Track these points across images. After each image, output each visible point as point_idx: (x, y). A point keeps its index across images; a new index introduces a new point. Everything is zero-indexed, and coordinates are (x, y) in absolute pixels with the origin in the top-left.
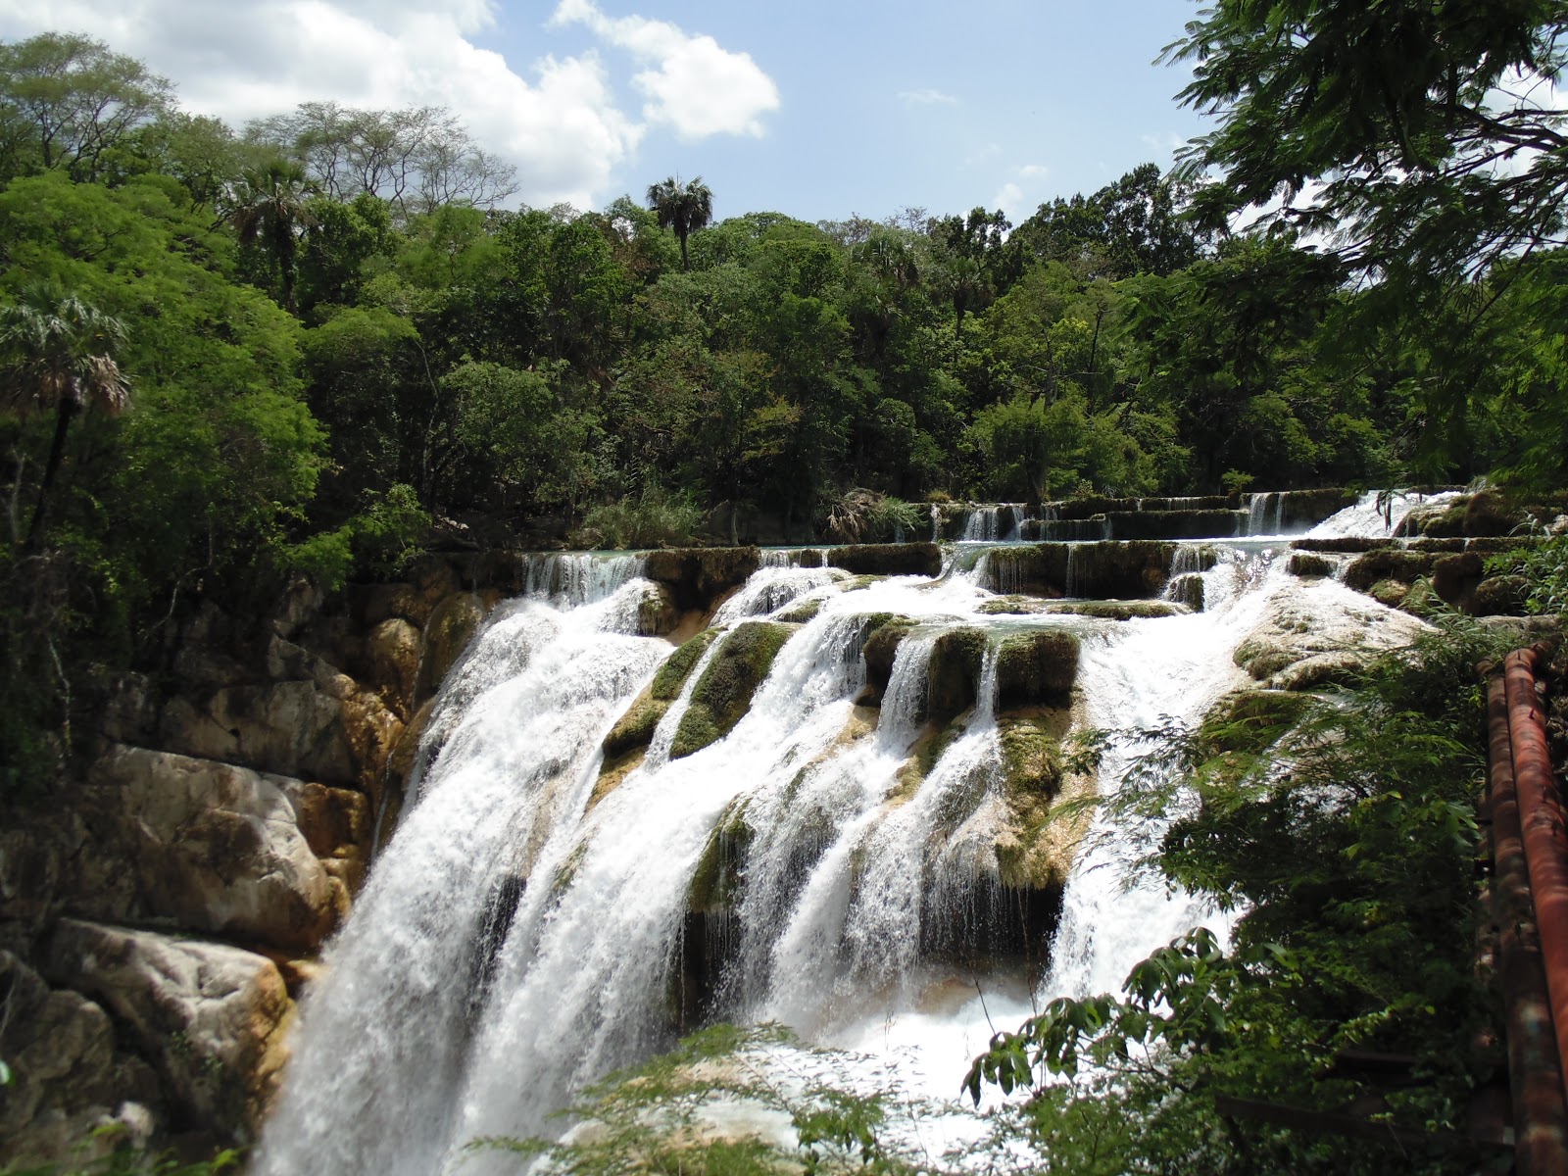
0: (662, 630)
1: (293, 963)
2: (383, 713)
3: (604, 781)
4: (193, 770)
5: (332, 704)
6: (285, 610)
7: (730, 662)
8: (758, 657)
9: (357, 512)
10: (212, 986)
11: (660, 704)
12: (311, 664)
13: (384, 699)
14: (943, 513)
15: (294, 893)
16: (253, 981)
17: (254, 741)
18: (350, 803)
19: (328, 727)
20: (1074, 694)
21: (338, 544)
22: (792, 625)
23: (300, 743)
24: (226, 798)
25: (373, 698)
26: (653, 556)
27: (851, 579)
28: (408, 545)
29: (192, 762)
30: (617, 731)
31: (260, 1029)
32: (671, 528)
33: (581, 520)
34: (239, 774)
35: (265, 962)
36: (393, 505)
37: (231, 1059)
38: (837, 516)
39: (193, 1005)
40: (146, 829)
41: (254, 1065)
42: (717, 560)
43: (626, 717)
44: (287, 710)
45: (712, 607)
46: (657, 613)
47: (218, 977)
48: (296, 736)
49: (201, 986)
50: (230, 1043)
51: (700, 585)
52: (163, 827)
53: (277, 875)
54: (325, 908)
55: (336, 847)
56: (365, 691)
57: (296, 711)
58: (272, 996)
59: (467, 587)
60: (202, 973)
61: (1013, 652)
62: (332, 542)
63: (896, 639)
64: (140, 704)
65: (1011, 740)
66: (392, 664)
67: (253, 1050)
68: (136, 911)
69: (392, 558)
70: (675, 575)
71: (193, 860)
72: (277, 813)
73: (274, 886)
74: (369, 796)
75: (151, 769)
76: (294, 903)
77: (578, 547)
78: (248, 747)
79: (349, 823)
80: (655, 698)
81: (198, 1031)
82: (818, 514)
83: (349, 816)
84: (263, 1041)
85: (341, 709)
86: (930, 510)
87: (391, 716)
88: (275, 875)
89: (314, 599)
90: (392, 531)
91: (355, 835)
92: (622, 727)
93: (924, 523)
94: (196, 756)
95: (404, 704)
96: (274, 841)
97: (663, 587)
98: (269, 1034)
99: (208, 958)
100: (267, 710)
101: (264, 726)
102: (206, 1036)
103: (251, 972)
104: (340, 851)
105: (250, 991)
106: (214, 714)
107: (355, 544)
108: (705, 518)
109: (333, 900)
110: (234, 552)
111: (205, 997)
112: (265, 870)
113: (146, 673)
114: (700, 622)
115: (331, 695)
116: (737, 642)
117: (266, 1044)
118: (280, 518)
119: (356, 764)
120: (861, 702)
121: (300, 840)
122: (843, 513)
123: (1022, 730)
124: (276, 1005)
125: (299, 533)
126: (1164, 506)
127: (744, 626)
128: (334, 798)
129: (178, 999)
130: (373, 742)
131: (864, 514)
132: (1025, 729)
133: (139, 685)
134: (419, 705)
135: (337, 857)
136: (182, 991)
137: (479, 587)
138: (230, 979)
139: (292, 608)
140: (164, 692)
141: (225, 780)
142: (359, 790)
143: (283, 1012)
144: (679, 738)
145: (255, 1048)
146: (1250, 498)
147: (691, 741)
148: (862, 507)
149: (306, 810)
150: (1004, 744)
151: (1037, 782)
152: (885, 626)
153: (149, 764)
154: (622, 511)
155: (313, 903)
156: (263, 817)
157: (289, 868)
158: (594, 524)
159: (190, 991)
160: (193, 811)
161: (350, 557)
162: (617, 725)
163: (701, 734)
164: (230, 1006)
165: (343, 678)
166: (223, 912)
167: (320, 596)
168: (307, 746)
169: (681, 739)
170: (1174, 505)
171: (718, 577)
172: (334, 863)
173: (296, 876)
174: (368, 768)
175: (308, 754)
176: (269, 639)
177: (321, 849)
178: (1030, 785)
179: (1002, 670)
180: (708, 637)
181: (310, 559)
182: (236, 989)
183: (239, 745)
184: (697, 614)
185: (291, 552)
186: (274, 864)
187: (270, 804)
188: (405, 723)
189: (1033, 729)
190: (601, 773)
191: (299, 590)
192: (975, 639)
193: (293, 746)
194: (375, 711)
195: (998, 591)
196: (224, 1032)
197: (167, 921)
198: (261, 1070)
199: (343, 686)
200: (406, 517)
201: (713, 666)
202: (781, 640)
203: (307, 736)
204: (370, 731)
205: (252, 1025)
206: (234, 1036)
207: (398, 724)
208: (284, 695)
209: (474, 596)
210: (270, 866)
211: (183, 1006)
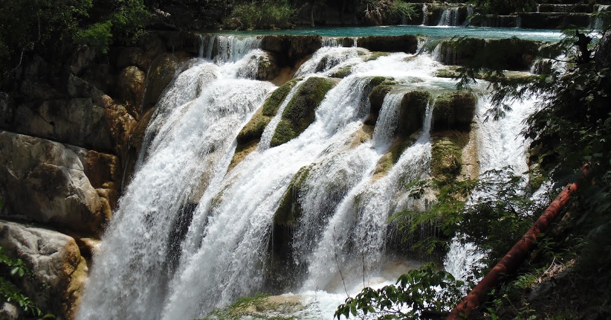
0: (270, 77)
1: (83, 239)
2: (127, 115)
3: (237, 156)
4: (33, 143)
5: (101, 111)
6: (76, 61)
7: (303, 98)
8: (317, 96)
9: (113, 11)
10: (44, 249)
11: (266, 118)
12: (90, 89)
13: (127, 108)
14: (429, 9)
15: (84, 205)
16: (64, 247)
17: (62, 128)
18: (110, 161)
19: (99, 122)
20: (472, 125)
21: (105, 30)
22: (335, 79)
23: (85, 130)
24: (49, 157)
25: (121, 108)
26: (266, 38)
27: (368, 54)
28: (139, 28)
29: (31, 139)
30: (244, 131)
31: (68, 271)
32: (278, 18)
33: (230, 13)
34: (56, 146)
35: (70, 238)
36: (132, 8)
37: (55, 284)
38: (370, 10)
39: (36, 258)
40: (11, 172)
41: (66, 288)
42: (299, 41)
43: (249, 124)
44: (78, 113)
45: (296, 66)
46: (267, 68)
47: (47, 245)
48: (82, 126)
49: (39, 249)
50: (54, 277)
51: (290, 54)
52: (19, 171)
53: (75, 196)
54: (99, 213)
55: (103, 183)
56: (118, 104)
57: (83, 113)
58: (74, 255)
59: (169, 50)
60: (39, 243)
61: (441, 103)
62: (102, 28)
63: (384, 92)
64: (5, 108)
65: (437, 148)
66: (131, 89)
67: (65, 280)
68: (6, 211)
69: (131, 35)
70: (277, 48)
71: (34, 187)
72: (75, 165)
73: (73, 200)
74: (119, 158)
75: (12, 142)
76: (83, 209)
77: (228, 29)
78: (59, 131)
79: (110, 171)
80: (264, 115)
81: (39, 270)
82: (359, 9)
83: (110, 167)
84: (69, 276)
85: (105, 113)
86: (422, 6)
87: (130, 117)
88: (73, 196)
89: (91, 54)
90: (131, 21)
91: (113, 177)
92: (247, 129)
93: (417, 15)
94: (33, 135)
95: (137, 111)
96: (73, 179)
97: (271, 54)
98: (72, 272)
99: (42, 236)
100: (68, 113)
101: (67, 120)
102: (42, 272)
103: (63, 243)
104: (105, 184)
105: (63, 252)
106: (41, 114)
107: (113, 29)
108: (295, 13)
109: (102, 209)
110: (51, 32)
111: (42, 254)
112: (69, 193)
113: (7, 92)
114: (289, 73)
115: (100, 106)
116: (306, 87)
117: (71, 278)
118: (75, 14)
119: (113, 141)
120: (366, 123)
121: (85, 179)
122: (373, 9)
123: (444, 143)
124: (76, 259)
125: (85, 22)
126: (552, 9)
127: (310, 79)
128: (102, 158)
129: (28, 255)
130: (122, 130)
131: (385, 9)
132: (445, 142)
133: (4, 99)
134: (145, 111)
135: (104, 188)
136: (31, 251)
137: (175, 50)
138: (53, 246)
139: (80, 59)
140: (17, 102)
141: (48, 149)
142: (114, 155)
143: (79, 263)
144: (275, 136)
145: (66, 279)
146: (598, 7)
147: (281, 138)
148: (384, 5)
149: (89, 164)
150: (434, 150)
151: (448, 169)
152: (381, 85)
153: (11, 139)
154: (252, 8)
155: (93, 210)
156: (69, 167)
157: (81, 193)
158: (237, 15)
159: (34, 251)
160: (34, 163)
161: (111, 35)
162: (244, 128)
163: (286, 135)
164: (53, 259)
165: (107, 97)
166: (49, 214)
167: (94, 53)
168: (88, 131)
169: (276, 137)
170: (557, 9)
171: (299, 51)
172: (103, 191)
173: (84, 197)
174: (119, 144)
175: (89, 135)
176: (69, 76)
177: (96, 184)
178: (445, 171)
179: (435, 112)
180: (292, 83)
181: (91, 37)
182: (57, 251)
183: (54, 130)
184: (288, 69)
185: (80, 33)
186: (73, 190)
187: (71, 161)
188: (138, 121)
189: (449, 142)
190: (236, 152)
191: (83, 50)
192: (423, 95)
193: (81, 131)
194: (123, 114)
195: (445, 64)
196: (51, 271)
197: (22, 216)
198: (69, 290)
199: (106, 102)
200: (138, 14)
201: (294, 100)
202: (329, 87)
203: (88, 126)
204: (120, 124)
205: (65, 268)
206: (56, 274)
207: (134, 121)
208: (76, 105)
209: (173, 55)
210: (71, 192)
211: (31, 258)
